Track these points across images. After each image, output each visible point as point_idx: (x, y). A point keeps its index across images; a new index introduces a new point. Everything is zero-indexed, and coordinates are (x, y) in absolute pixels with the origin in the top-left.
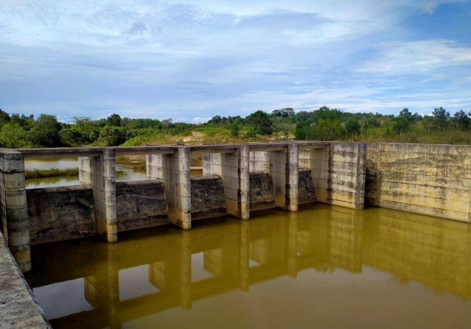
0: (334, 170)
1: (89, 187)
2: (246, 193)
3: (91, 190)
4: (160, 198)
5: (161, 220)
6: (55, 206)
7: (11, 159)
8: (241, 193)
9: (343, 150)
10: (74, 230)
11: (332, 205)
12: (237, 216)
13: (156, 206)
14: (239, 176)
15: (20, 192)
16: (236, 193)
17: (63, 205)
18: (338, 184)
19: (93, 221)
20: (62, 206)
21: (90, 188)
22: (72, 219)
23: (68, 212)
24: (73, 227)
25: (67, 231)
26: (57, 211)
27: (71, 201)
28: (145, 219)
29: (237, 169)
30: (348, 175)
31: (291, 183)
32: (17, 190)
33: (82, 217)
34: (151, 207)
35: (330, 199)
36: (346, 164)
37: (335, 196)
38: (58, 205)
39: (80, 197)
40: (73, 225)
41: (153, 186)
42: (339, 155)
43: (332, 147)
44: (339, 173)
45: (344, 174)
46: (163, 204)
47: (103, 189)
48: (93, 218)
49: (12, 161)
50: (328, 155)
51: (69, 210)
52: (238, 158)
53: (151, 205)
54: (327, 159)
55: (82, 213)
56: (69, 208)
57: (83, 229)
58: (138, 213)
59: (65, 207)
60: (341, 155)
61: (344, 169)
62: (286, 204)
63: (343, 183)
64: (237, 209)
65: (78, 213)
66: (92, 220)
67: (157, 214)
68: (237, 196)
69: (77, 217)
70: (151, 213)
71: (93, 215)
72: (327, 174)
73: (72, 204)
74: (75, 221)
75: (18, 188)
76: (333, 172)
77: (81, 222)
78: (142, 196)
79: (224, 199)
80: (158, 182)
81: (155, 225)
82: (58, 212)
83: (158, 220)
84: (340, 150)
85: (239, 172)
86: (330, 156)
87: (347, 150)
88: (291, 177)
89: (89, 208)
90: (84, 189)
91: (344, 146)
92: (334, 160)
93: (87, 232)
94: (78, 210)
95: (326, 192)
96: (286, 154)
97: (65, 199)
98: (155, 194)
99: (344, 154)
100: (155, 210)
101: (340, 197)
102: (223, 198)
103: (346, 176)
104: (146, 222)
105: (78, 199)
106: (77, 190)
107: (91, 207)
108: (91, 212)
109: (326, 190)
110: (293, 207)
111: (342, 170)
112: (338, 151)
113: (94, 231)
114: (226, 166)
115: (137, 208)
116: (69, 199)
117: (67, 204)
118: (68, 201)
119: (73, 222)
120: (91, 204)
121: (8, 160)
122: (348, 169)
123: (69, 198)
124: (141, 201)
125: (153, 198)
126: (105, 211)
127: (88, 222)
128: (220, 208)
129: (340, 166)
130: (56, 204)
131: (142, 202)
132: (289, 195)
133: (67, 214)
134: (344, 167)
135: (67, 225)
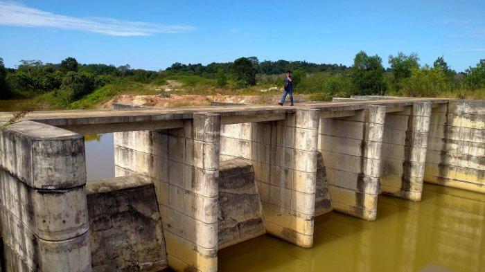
0: (453, 138)
1: (147, 180)
2: (375, 180)
3: (152, 186)
4: (250, 192)
5: (254, 227)
6: (95, 222)
7: (58, 153)
8: (365, 179)
9: (471, 111)
10: (130, 264)
11: (443, 186)
12: (354, 214)
13: (246, 205)
14: (363, 152)
15: (79, 239)
16: (355, 179)
17: (108, 218)
18: (460, 158)
19: (160, 242)
20: (106, 221)
21: (150, 182)
22: (125, 244)
23: (117, 231)
24: (128, 258)
25: (117, 267)
26: (99, 230)
27: (122, 209)
28: (233, 230)
29: (360, 142)
30: (479, 147)
31: (414, 159)
32: (73, 235)
33: (141, 238)
34: (241, 207)
35: (442, 178)
36: (476, 131)
37: (451, 175)
38: (100, 220)
39: (135, 200)
40: (127, 255)
41: (239, 173)
42: (463, 119)
43: (451, 106)
44: (463, 144)
45: (471, 145)
46: (255, 201)
47: (189, 188)
48: (160, 237)
49: (60, 159)
50: (444, 117)
51: (120, 227)
52: (362, 124)
53: (239, 205)
54: (443, 123)
55: (141, 231)
56: (119, 223)
57: (145, 260)
58: (224, 218)
59: (112, 223)
60: (467, 118)
61: (471, 138)
62: (402, 189)
63: (469, 158)
64: (354, 203)
65: (133, 230)
66: (157, 240)
67: (248, 219)
68: (355, 184)
69: (134, 238)
70: (241, 219)
71: (158, 231)
72: (441, 144)
73: (124, 215)
74: (129, 247)
75: (76, 229)
76: (452, 141)
77: (140, 247)
78: (227, 191)
79: (326, 186)
80: (245, 165)
81: (247, 237)
82: (100, 233)
83: (250, 228)
84: (466, 111)
85: (364, 146)
86: (447, 120)
87: (479, 111)
88: (414, 152)
89: (152, 219)
90: (140, 184)
91: (473, 106)
92: (454, 124)
93: (151, 264)
94: (134, 224)
95: (437, 169)
96: (407, 118)
97: (111, 207)
98: (244, 185)
99: (473, 117)
100: (245, 213)
101: (462, 176)
102: (325, 184)
103: (476, 148)
104: (236, 233)
105: (133, 206)
106: (130, 188)
107: (155, 216)
108: (155, 227)
109: (437, 166)
110: (415, 194)
111: (467, 139)
112: (463, 114)
113: (163, 261)
114: (334, 136)
115: (222, 212)
116: (118, 206)
117: (114, 216)
118: (115, 209)
119: (127, 248)
120: (153, 211)
121: (49, 155)
122: (480, 138)
123: (118, 204)
124: (225, 199)
125: (241, 192)
126: (194, 230)
127: (152, 245)
128: (324, 200)
129: (465, 134)
130: (97, 219)
131: (228, 200)
132: (410, 176)
133: (116, 236)
134: (471, 135)
135: (118, 256)
